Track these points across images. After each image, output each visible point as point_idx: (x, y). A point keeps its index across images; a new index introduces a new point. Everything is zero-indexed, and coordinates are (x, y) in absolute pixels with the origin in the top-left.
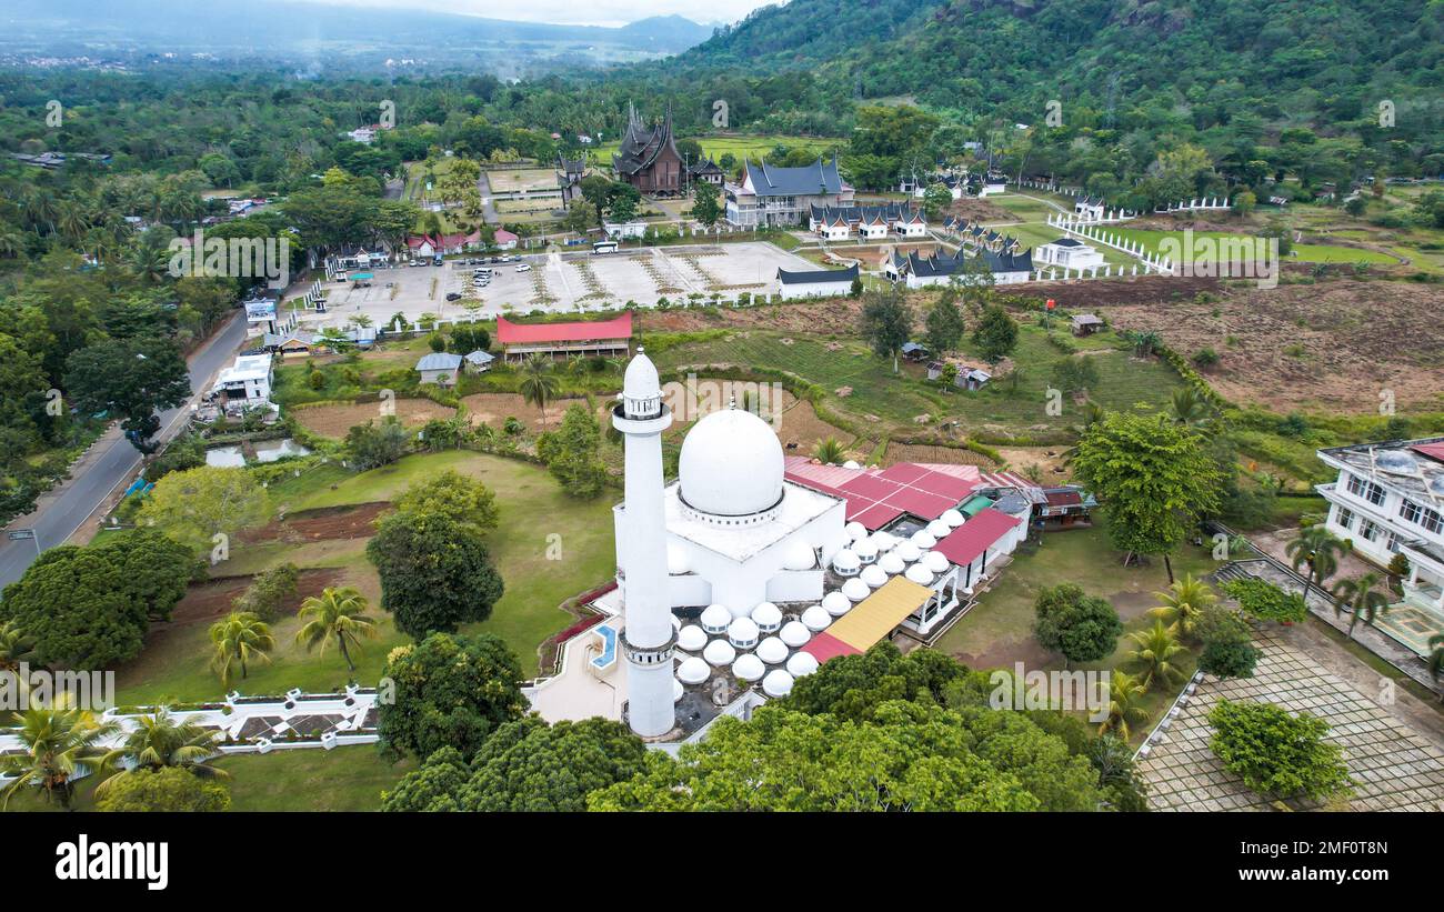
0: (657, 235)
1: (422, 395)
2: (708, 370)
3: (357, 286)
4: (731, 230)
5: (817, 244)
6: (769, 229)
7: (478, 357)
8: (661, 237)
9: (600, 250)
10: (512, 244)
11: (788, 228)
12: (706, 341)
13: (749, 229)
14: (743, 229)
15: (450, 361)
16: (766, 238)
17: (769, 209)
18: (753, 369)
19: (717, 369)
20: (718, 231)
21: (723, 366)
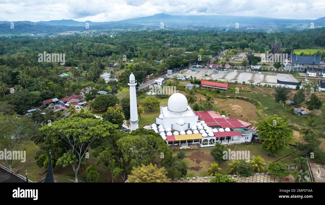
0: (262, 69)
1: (185, 91)
2: (242, 98)
3: (193, 71)
4: (283, 70)
5: (304, 77)
6: (294, 72)
7: (198, 86)
8: (263, 70)
9: (246, 71)
10: (229, 67)
11: (300, 72)
12: (245, 92)
13: (288, 71)
14: (286, 71)
15: (192, 85)
16: (291, 74)
17: (295, 66)
18: (252, 100)
19: (244, 98)
20: (279, 70)
21: (245, 98)
